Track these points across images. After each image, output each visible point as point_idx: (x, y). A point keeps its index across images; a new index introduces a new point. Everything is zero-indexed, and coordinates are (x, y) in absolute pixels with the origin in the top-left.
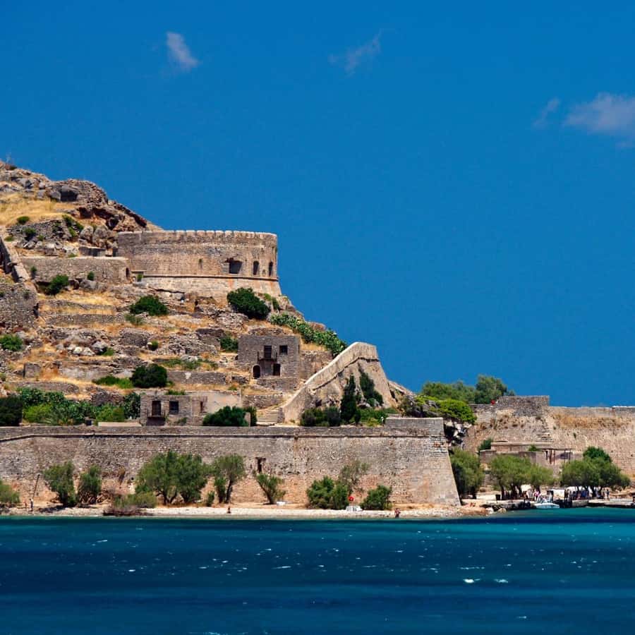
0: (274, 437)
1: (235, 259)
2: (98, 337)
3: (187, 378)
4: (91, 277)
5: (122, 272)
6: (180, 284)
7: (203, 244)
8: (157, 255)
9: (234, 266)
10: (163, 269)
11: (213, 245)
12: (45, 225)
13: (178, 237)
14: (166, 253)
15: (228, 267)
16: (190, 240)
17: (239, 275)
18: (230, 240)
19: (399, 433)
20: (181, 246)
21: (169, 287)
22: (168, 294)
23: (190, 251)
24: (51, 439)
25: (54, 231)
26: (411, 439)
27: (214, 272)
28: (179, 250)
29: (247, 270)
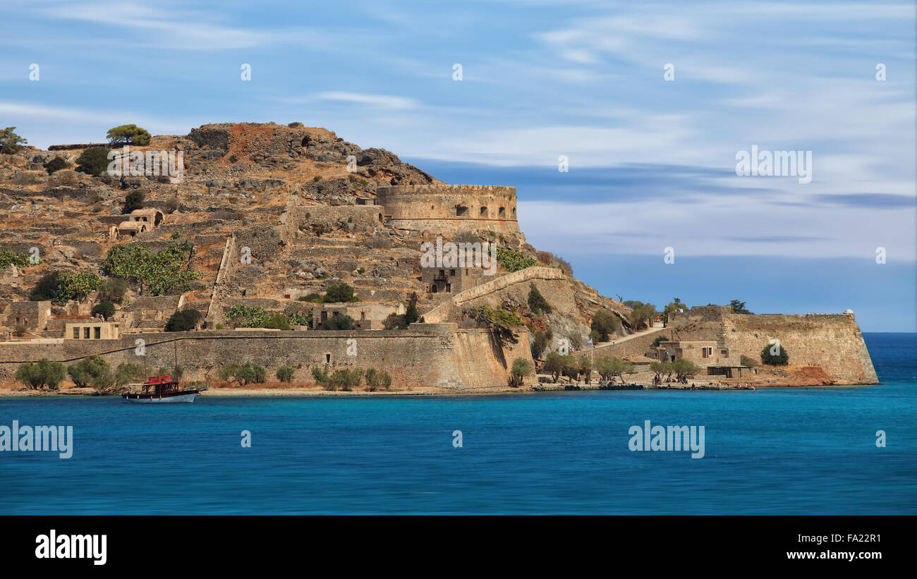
0: (337, 337)
1: (461, 206)
2: (320, 264)
3: (372, 294)
4: (350, 221)
5: (376, 216)
6: (416, 225)
7: (435, 195)
8: (400, 204)
9: (461, 210)
10: (405, 214)
11: (443, 195)
12: (332, 182)
13: (416, 189)
14: (408, 202)
15: (456, 211)
16: (425, 192)
17: (465, 217)
18: (457, 191)
19: (418, 334)
20: (418, 196)
21: (408, 227)
22: (408, 232)
23: (425, 201)
24: (195, 341)
25: (339, 187)
26: (426, 338)
27: (444, 215)
28: (417, 200)
29: (474, 213)
